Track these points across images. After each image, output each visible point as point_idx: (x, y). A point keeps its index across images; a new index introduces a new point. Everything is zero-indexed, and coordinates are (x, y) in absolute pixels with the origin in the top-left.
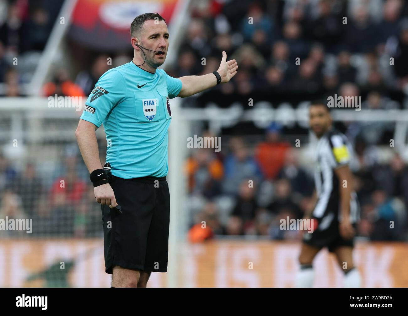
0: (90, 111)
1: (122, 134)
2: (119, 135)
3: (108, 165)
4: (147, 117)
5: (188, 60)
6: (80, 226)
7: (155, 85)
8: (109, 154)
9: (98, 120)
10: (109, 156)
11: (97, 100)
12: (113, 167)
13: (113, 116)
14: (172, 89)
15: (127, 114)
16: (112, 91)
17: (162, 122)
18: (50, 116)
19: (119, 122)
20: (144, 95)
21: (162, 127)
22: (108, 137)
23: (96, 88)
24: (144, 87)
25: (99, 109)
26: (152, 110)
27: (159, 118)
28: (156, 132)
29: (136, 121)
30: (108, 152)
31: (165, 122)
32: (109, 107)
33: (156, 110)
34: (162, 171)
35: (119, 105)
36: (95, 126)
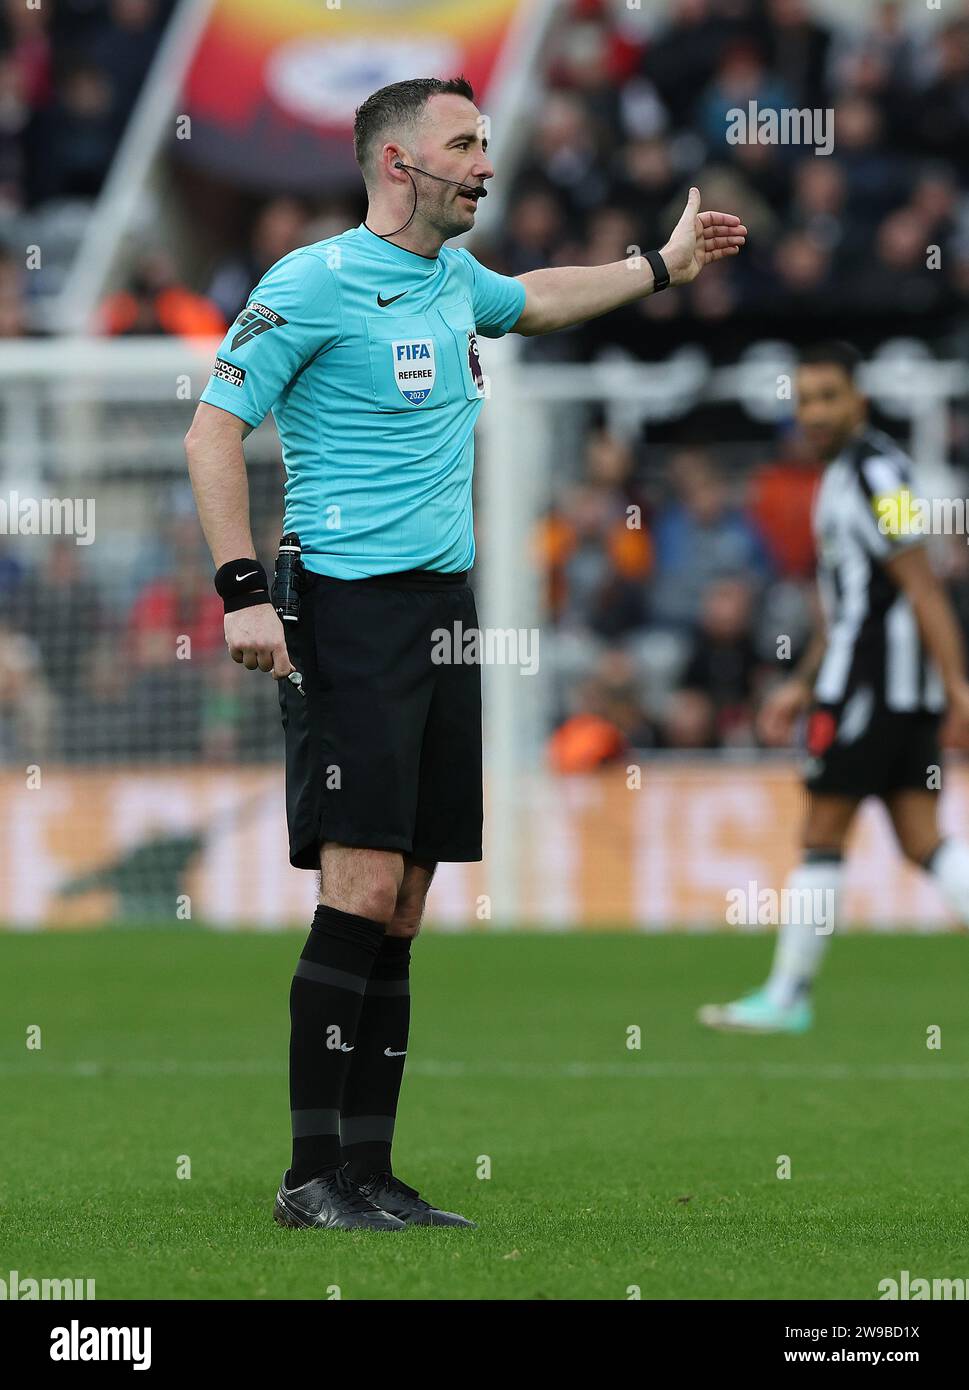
0: (230, 377)
1: (332, 446)
2: (321, 449)
3: (294, 540)
4: (407, 394)
5: (537, 218)
6: (220, 726)
7: (434, 296)
8: (295, 508)
9: (253, 404)
10: (293, 513)
11: (251, 343)
12: (308, 546)
13: (304, 392)
14: (491, 308)
15: (346, 385)
16: (299, 317)
17: (454, 408)
18: (122, 394)
19: (320, 410)
20: (399, 329)
21: (453, 424)
22: (287, 456)
23: (250, 309)
24: (395, 304)
25: (257, 373)
26: (422, 374)
27: (444, 396)
28: (436, 439)
29: (373, 408)
30: (289, 501)
31: (465, 408)
32: (289, 366)
33: (433, 373)
34: (457, 554)
35: (321, 359)
36: (242, 425)
